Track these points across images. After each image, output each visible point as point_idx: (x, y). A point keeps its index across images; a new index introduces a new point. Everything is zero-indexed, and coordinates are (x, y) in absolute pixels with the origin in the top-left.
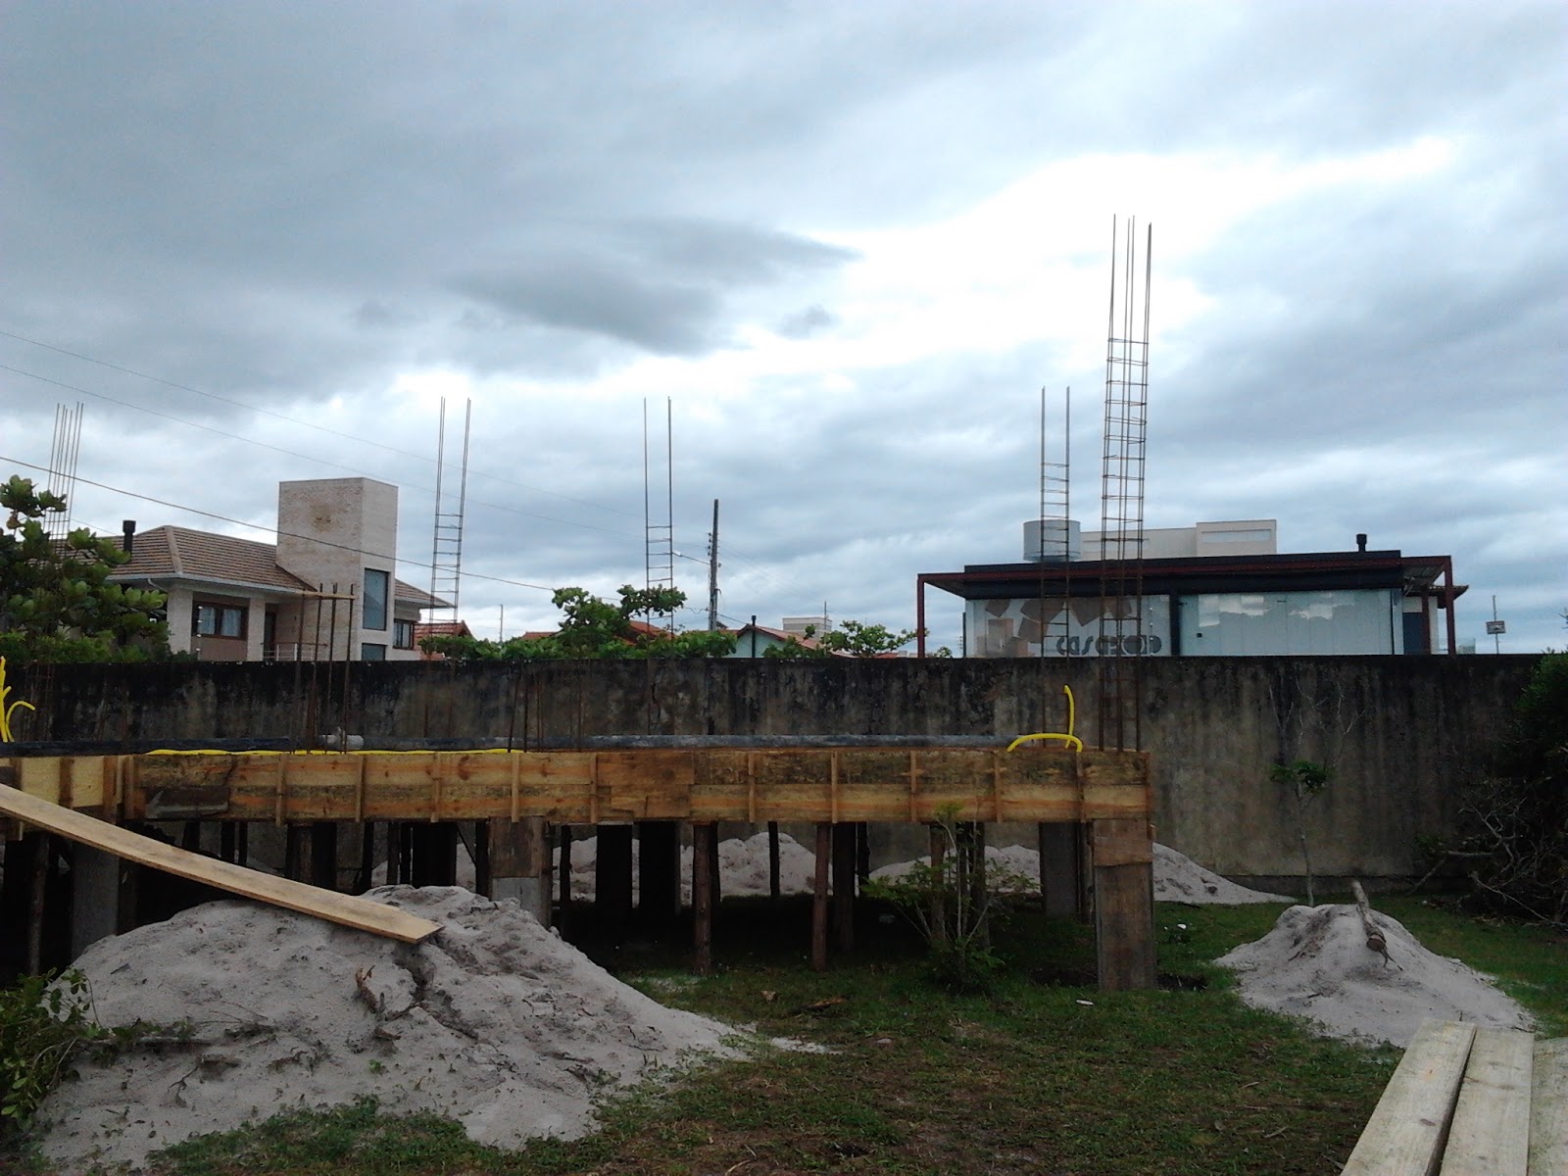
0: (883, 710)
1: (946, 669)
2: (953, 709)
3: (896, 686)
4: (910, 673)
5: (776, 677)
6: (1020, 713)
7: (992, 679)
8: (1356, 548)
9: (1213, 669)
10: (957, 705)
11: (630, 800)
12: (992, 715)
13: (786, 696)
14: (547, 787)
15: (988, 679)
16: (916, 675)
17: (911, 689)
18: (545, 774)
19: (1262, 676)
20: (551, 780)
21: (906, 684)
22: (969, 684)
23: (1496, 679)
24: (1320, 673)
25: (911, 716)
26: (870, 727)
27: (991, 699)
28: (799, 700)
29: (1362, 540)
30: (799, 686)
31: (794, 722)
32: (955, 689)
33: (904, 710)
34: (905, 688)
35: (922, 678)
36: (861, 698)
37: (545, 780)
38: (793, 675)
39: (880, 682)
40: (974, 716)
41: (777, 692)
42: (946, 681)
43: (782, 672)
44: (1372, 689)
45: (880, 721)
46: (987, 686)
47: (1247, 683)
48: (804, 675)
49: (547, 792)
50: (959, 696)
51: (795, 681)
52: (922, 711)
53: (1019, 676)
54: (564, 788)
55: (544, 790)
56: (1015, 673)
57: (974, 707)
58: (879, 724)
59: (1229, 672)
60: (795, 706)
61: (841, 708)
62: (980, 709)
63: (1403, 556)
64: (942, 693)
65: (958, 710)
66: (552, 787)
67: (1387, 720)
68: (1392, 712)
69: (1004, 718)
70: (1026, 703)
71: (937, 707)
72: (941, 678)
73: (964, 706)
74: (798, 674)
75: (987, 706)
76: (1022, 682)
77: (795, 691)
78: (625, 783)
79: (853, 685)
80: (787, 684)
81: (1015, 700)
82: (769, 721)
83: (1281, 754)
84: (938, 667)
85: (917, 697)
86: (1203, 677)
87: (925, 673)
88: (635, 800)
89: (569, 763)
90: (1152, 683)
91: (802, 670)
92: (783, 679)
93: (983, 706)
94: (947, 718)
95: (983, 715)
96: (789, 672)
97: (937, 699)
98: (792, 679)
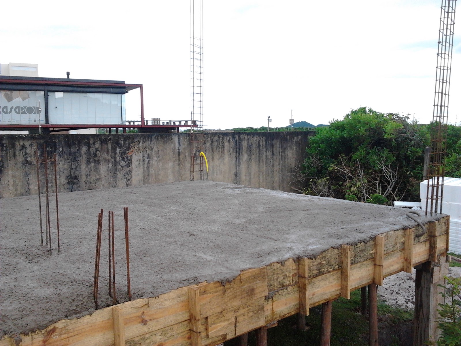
0: (78, 163)
1: (110, 140)
2: (113, 160)
3: (84, 149)
4: (91, 142)
5: (13, 146)
6: (144, 160)
7: (131, 144)
8: (66, 77)
9: (216, 138)
10: (115, 158)
11: (223, 324)
12: (131, 163)
13: (20, 158)
14: (147, 336)
15: (129, 144)
16: (94, 143)
17: (92, 151)
18: (144, 322)
19: (231, 141)
20: (152, 326)
21: (89, 147)
22: (120, 147)
23: (294, 141)
24: (248, 139)
25: (92, 165)
26: (70, 172)
27: (131, 155)
28: (29, 159)
29: (68, 74)
30: (28, 151)
31: (26, 172)
32: (114, 149)
33: (88, 162)
34: (89, 150)
35: (98, 145)
36: (66, 156)
37: (145, 329)
38: (24, 144)
39: (75, 147)
40: (123, 163)
41: (15, 155)
42: (110, 145)
43: (17, 143)
44: (263, 145)
45: (76, 169)
46: (129, 148)
47: (227, 144)
48: (31, 145)
49: (148, 341)
50: (116, 154)
51: (26, 148)
52: (98, 162)
53: (143, 142)
54: (164, 331)
55: (144, 339)
56: (142, 141)
57: (123, 159)
58: (75, 170)
59: (221, 139)
60: (27, 163)
61: (54, 163)
62: (126, 160)
63: (125, 83)
64: (108, 153)
65: (115, 161)
66: (153, 333)
67: (266, 156)
68: (268, 154)
69: (137, 163)
70: (146, 156)
71: (105, 160)
72: (107, 144)
73: (118, 159)
74: (27, 144)
75: (129, 158)
76: (145, 145)
77: (26, 154)
78: (219, 310)
79: (61, 149)
80: (20, 150)
81: (141, 154)
82: (10, 172)
83: (236, 172)
84: (105, 139)
85: (95, 155)
86: (212, 142)
87: (99, 142)
88: (226, 323)
89: (168, 303)
90: (195, 145)
91: (30, 142)
92: (18, 147)
93: (127, 158)
94: (110, 165)
95: (127, 162)
96: (21, 143)
97: (105, 155)
98: (23, 147)
